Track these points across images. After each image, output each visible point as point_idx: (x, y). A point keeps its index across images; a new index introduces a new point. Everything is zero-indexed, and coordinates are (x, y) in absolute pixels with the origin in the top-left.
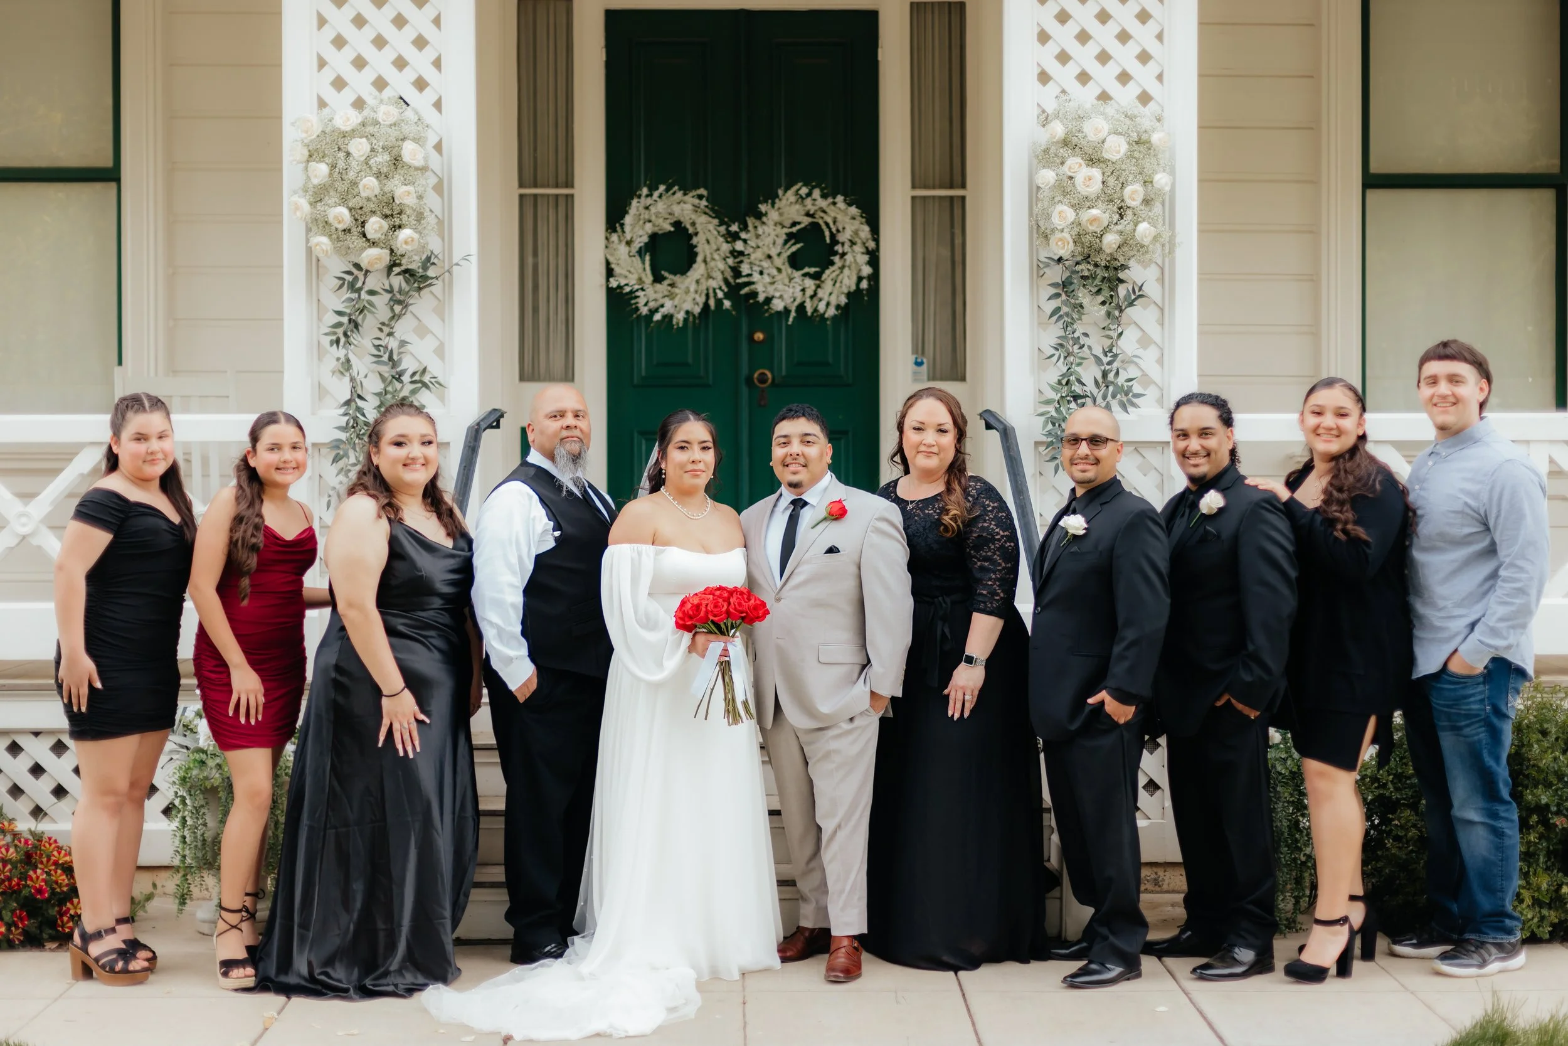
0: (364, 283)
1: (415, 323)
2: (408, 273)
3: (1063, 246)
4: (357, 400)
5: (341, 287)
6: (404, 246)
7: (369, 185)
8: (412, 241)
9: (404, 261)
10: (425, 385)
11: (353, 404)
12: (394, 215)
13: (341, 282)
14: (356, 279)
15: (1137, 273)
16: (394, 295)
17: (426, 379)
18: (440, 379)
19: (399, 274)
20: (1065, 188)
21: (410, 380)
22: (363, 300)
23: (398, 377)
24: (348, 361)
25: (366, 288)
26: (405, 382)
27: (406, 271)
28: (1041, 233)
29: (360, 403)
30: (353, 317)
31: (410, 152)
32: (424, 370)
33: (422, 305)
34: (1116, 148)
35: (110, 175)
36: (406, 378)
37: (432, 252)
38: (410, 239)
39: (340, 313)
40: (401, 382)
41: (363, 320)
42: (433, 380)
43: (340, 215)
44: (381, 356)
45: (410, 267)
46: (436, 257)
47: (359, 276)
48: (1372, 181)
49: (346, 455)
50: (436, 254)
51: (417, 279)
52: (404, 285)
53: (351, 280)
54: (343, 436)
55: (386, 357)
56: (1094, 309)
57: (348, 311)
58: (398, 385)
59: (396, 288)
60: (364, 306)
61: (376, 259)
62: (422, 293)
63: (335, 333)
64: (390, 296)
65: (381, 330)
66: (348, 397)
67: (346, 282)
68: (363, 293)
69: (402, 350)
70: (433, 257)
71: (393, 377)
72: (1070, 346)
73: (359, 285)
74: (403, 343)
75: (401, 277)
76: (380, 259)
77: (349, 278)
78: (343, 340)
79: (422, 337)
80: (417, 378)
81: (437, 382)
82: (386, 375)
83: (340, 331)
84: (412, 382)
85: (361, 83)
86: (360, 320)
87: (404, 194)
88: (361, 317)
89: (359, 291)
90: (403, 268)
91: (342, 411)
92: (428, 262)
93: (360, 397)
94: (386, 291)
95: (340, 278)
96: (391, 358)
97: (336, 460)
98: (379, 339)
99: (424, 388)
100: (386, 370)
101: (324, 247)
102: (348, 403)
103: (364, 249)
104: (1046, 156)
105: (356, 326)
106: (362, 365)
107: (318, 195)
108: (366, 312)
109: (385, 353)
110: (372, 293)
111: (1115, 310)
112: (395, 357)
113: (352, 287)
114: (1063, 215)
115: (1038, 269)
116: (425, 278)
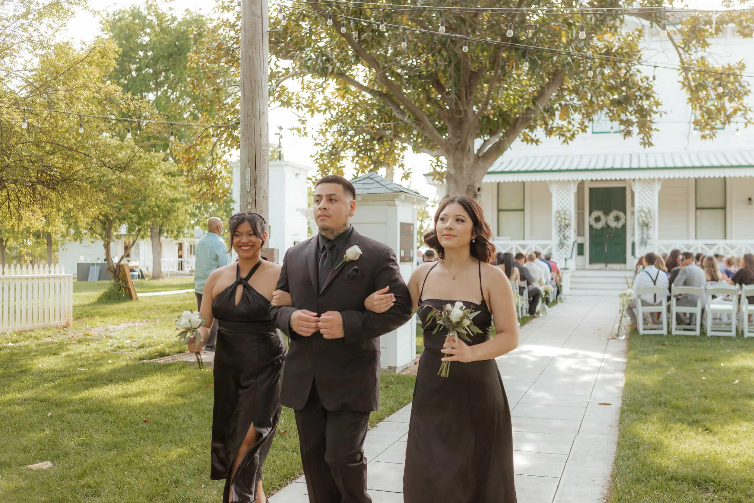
0: (562, 227)
3: (641, 222)
6: (566, 223)
7: (563, 216)
12: (565, 219)
15: (651, 225)
16: (565, 228)
19: (565, 226)
20: (641, 216)
22: (561, 229)
28: (638, 220)
31: (567, 213)
32: (568, 236)
33: (568, 229)
34: (646, 211)
35: (523, 210)
37: (569, 223)
39: (559, 230)
41: (561, 231)
43: (559, 219)
48: (697, 208)
51: (567, 226)
53: (560, 226)
56: (645, 228)
65: (563, 232)
72: (642, 233)
74: (566, 233)
76: (564, 224)
79: (568, 232)
83: (559, 232)
85: (561, 204)
87: (566, 217)
101: (557, 223)
103: (562, 223)
104: (639, 212)
106: (561, 236)
107: (557, 217)
111: (648, 229)
114: (640, 218)
115: (639, 224)
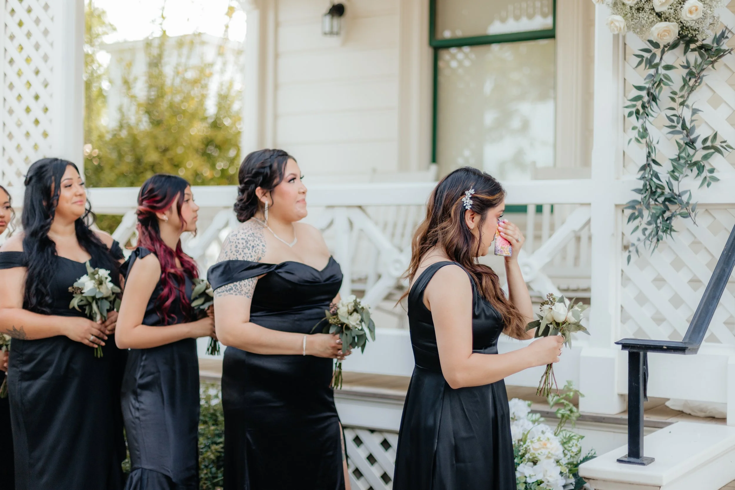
0: (661, 58)
1: (710, 94)
2: (704, 48)
4: (653, 165)
5: (640, 63)
6: (689, 15)
8: (696, 10)
9: (699, 37)
10: (717, 150)
11: (648, 169)
13: (639, 59)
14: (654, 56)
16: (691, 69)
17: (717, 144)
18: (729, 143)
19: (693, 50)
21: (702, 146)
22: (660, 74)
23: (691, 143)
24: (645, 130)
25: (663, 64)
26: (697, 148)
27: (702, 47)
29: (655, 167)
30: (652, 91)
32: (715, 136)
33: (716, 76)
36: (698, 144)
37: (726, 28)
38: (694, 8)
39: (640, 88)
40: (694, 148)
41: (660, 92)
42: (724, 145)
44: (675, 127)
45: (705, 42)
46: (730, 31)
47: (656, 53)
49: (641, 215)
50: (730, 29)
51: (711, 53)
52: (699, 60)
53: (649, 57)
54: (639, 197)
55: (679, 127)
57: (647, 86)
58: (691, 151)
59: (692, 63)
60: (661, 79)
61: (665, 31)
62: (716, 65)
63: (634, 106)
64: (687, 71)
65: (673, 99)
66: (644, 162)
67: (644, 59)
68: (660, 68)
69: (694, 118)
70: (727, 32)
71: (686, 144)
73: (657, 60)
74: (695, 111)
75: (696, 53)
76: (668, 31)
77: (647, 55)
78: (641, 111)
79: (715, 107)
80: (709, 143)
81: (727, 146)
82: (682, 142)
83: (639, 104)
84: (705, 148)
86: (656, 93)
88: (657, 90)
89: (656, 66)
90: (699, 44)
91: (639, 176)
92: (720, 38)
93: (654, 161)
94: (683, 67)
95: (638, 56)
96: (684, 127)
97: (632, 218)
98: (673, 109)
99: (716, 153)
100: (680, 138)
101: (617, 24)
102: (643, 168)
103: (652, 23)
105: (654, 99)
108: (662, 85)
109: (678, 123)
110: (668, 67)
112: (688, 125)
113: (650, 63)
116: (718, 51)
